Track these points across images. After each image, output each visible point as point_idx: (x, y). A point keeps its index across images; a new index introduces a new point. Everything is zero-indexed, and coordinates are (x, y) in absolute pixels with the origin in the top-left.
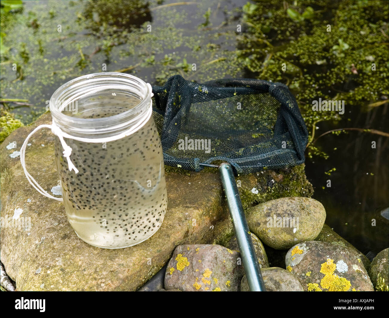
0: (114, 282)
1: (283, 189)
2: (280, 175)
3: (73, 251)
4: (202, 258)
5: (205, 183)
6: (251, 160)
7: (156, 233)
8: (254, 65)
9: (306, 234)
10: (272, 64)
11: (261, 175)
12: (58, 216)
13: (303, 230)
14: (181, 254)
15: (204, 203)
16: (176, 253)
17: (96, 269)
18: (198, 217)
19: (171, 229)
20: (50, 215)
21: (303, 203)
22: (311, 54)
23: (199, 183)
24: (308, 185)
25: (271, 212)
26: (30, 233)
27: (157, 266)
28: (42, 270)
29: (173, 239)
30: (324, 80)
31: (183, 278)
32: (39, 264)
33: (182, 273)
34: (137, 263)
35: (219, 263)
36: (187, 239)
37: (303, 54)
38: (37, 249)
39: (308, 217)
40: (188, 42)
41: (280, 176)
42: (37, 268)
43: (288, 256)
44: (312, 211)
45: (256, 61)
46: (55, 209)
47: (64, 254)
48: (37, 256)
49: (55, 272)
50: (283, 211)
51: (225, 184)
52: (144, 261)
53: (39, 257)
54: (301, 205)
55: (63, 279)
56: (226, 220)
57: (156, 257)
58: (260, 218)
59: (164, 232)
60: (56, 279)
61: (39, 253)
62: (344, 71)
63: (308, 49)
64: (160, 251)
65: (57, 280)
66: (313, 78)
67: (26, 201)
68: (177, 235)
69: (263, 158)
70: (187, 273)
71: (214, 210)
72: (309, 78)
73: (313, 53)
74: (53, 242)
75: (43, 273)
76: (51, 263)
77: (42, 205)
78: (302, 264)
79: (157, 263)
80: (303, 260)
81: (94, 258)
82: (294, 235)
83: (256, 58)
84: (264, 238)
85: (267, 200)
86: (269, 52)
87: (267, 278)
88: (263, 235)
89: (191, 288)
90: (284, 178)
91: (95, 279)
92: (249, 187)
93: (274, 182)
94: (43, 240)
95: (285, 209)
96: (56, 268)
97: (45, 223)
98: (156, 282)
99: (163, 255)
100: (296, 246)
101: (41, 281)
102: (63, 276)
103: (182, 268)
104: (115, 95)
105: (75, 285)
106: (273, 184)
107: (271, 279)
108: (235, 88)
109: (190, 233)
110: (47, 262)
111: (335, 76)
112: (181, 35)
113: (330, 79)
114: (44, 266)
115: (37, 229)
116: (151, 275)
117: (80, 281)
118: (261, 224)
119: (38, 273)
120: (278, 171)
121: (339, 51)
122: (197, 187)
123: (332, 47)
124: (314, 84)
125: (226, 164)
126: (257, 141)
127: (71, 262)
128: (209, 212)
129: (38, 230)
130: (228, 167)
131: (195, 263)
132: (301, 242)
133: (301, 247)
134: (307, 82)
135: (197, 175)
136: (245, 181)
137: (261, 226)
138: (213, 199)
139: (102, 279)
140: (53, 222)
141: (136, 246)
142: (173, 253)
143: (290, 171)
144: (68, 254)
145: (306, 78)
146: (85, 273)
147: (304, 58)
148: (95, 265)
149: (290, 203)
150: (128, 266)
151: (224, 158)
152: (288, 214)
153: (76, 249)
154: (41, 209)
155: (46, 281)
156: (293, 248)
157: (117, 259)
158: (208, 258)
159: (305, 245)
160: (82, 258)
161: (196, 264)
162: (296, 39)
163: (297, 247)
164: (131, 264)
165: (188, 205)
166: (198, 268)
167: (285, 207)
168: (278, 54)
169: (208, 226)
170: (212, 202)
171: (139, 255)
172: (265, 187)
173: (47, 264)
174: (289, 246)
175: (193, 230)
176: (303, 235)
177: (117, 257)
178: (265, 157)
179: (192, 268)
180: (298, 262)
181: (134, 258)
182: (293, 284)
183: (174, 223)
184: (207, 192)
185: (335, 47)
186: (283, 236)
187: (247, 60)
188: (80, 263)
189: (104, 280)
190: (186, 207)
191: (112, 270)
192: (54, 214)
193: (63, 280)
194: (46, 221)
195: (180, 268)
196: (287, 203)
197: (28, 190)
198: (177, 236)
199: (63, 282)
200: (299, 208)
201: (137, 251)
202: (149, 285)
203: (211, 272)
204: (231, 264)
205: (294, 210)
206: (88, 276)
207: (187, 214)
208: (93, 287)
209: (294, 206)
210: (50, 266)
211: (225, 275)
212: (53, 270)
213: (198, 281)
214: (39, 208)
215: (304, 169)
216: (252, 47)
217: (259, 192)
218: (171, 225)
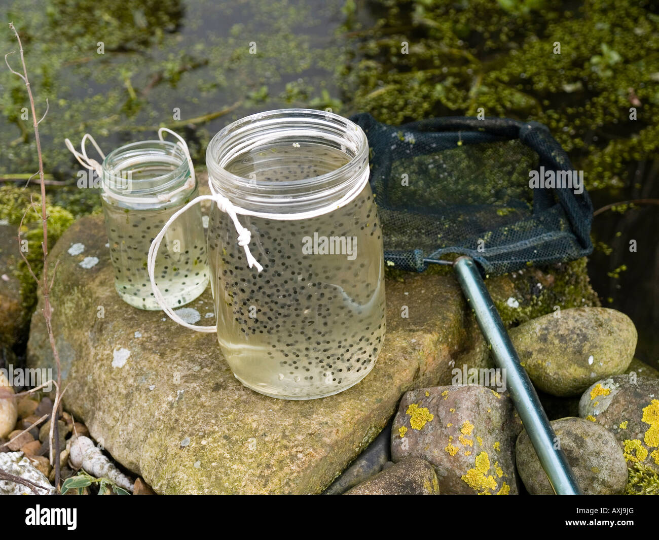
0: (318, 450)
1: (555, 300)
2: (549, 276)
3: (238, 407)
4: (456, 405)
5: (433, 292)
6: (505, 251)
7: (370, 374)
8: (452, 96)
9: (610, 364)
10: (484, 94)
11: (520, 277)
12: (197, 356)
13: (605, 359)
14: (416, 404)
15: (438, 323)
16: (405, 404)
17: (284, 432)
18: (432, 346)
19: (393, 366)
20: (182, 355)
21: (600, 317)
22: (552, 73)
23: (423, 292)
24: (590, 293)
25: (549, 333)
26: (154, 386)
27: (375, 427)
28: (192, 440)
29: (398, 381)
30: (583, 117)
31: (424, 440)
32: (182, 431)
33: (422, 432)
34: (349, 419)
35: (482, 413)
36: (417, 381)
37: (538, 74)
38: (174, 410)
39: (611, 338)
40: (323, 59)
41: (550, 278)
42: (181, 438)
43: (585, 400)
44: (616, 328)
45: (455, 90)
46: (187, 345)
47: (224, 413)
48: (177, 420)
49: (214, 442)
50: (568, 330)
51: (469, 291)
52: (359, 416)
53: (181, 422)
54: (597, 318)
55: (230, 451)
56: (472, 351)
57: (376, 410)
58: (531, 344)
59: (381, 372)
60: (218, 453)
61: (180, 415)
62: (616, 102)
63: (545, 64)
64: (381, 400)
65: (220, 454)
66: (563, 116)
67: (131, 336)
68: (404, 374)
69: (525, 247)
70: (432, 432)
71: (453, 335)
72: (556, 116)
73: (555, 71)
74: (199, 396)
75: (194, 445)
76: (206, 428)
77: (163, 341)
78: (611, 410)
79: (376, 420)
80: (612, 404)
81: (277, 416)
82: (590, 369)
83: (455, 85)
84: (539, 377)
85: (533, 317)
86: (476, 72)
87: (561, 432)
88: (536, 371)
89: (441, 454)
90: (556, 280)
91: (286, 447)
92: (503, 297)
93: (541, 287)
94: (181, 394)
95: (571, 327)
96: (216, 436)
97: (176, 367)
98: (378, 452)
99: (385, 408)
100: (597, 384)
101: (194, 458)
102: (230, 448)
103: (421, 426)
104: (299, 146)
105: (253, 459)
106: (540, 291)
107: (569, 433)
108: (460, 134)
109: (421, 373)
110: (197, 427)
111: (600, 111)
112: (306, 46)
113: (593, 117)
114: (193, 434)
115: (166, 378)
116: (367, 442)
117: (260, 453)
118: (534, 353)
119: (186, 445)
120: (545, 270)
121: (602, 66)
122: (419, 299)
123: (589, 59)
124: (566, 125)
125: (467, 258)
126: (505, 221)
127: (238, 425)
128: (447, 337)
129: (168, 380)
130: (470, 263)
131: (444, 414)
132: (603, 377)
133: (606, 384)
134: (554, 124)
135: (417, 280)
136: (496, 287)
137: (534, 356)
138: (451, 315)
139: (297, 446)
140: (191, 365)
141: (341, 393)
142: (399, 405)
143: (565, 268)
144: (231, 413)
145: (550, 117)
146: (267, 439)
147: (540, 81)
148: (281, 427)
149: (578, 317)
150: (335, 425)
151: (461, 250)
152: (578, 335)
153: (242, 405)
154: (162, 348)
155: (202, 457)
156: (592, 387)
157: (314, 416)
158: (466, 404)
159: (612, 381)
160: (255, 417)
161: (446, 416)
162: (520, 47)
163: (600, 385)
164: (341, 422)
165: (413, 327)
166: (451, 421)
167: (571, 323)
168: (493, 75)
169: (446, 360)
170: (450, 320)
171: (349, 408)
172: (528, 297)
173: (198, 430)
174: (581, 388)
175: (425, 368)
176: (605, 366)
177: (313, 412)
178: (529, 245)
179: (440, 422)
180: (605, 408)
181: (343, 413)
182: (604, 438)
183: (396, 356)
184: (440, 305)
185: (595, 60)
186: (571, 370)
187: (439, 87)
188: (254, 425)
189: (301, 449)
190: (410, 330)
191: (310, 432)
192: (189, 353)
193: (230, 453)
194: (178, 365)
195: (416, 425)
196: (574, 318)
197: (131, 319)
198: (403, 376)
199: (232, 457)
200: (594, 324)
201: (345, 401)
202: (367, 456)
203: (473, 427)
204: (498, 415)
205: (587, 328)
206: (272, 444)
207: (414, 341)
208: (285, 460)
209: (585, 321)
210: (205, 433)
211: (491, 434)
212: (210, 439)
213: (453, 441)
214: (158, 345)
215: (585, 265)
216: (443, 63)
217: (520, 303)
218: (391, 360)
